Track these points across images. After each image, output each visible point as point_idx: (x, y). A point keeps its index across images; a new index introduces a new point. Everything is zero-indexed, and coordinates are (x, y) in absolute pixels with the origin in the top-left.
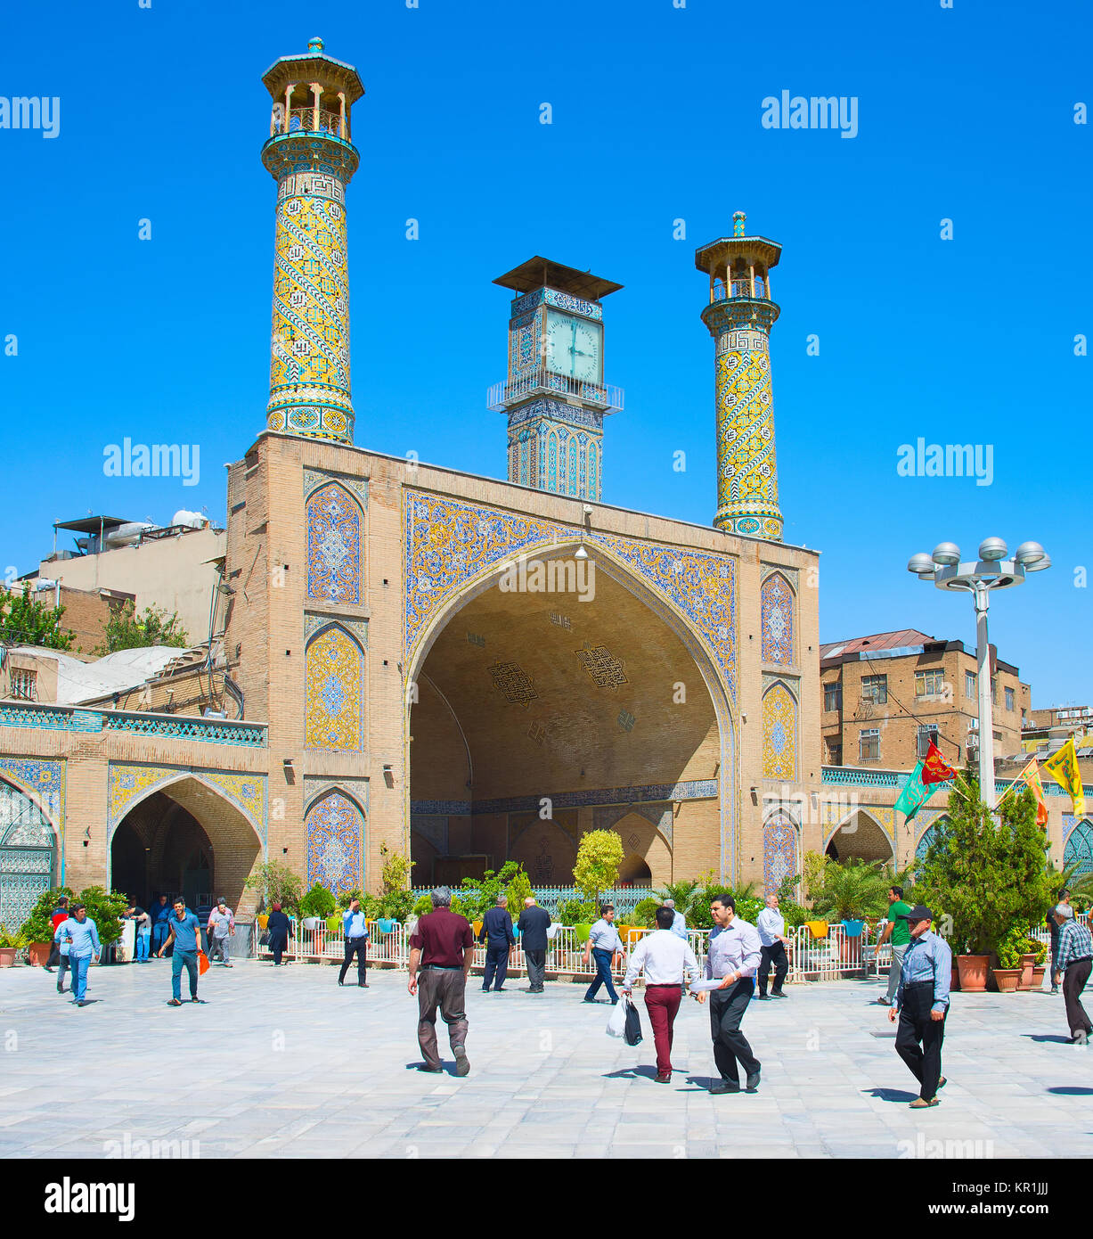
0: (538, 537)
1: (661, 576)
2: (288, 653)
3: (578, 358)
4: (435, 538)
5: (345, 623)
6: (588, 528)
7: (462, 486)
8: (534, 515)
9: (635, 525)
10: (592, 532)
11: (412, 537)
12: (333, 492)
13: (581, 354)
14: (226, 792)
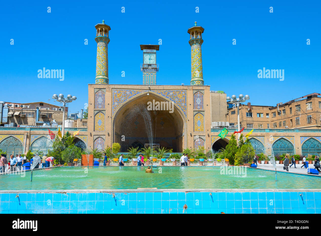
0: (139, 93)
1: (167, 96)
2: (91, 117)
3: (151, 60)
4: (118, 96)
5: (101, 111)
6: (150, 90)
7: (123, 87)
8: (138, 89)
9: (161, 87)
10: (151, 90)
11: (114, 96)
12: (100, 91)
13: (152, 59)
14: (81, 138)
